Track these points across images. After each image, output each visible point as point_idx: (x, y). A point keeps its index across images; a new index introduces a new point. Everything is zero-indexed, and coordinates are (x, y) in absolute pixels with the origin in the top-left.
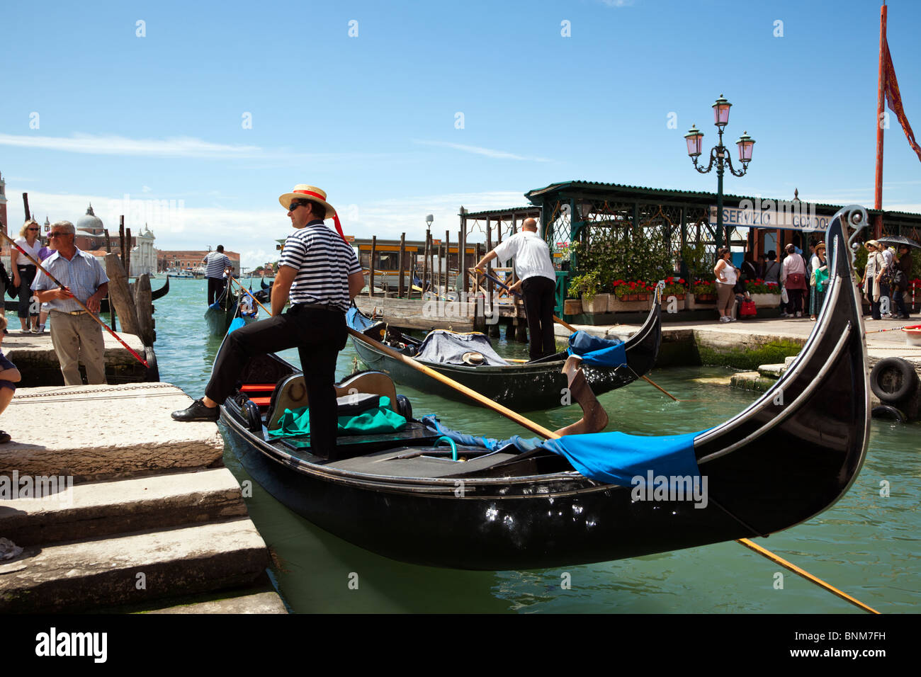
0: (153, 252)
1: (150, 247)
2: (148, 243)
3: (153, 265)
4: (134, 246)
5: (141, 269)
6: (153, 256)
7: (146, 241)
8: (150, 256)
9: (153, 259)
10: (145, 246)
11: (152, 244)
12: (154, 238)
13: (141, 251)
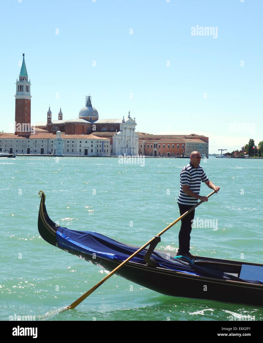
0: (135, 135)
1: (132, 131)
2: (130, 129)
3: (135, 147)
4: (118, 131)
5: (124, 149)
6: (134, 139)
7: (129, 127)
8: (132, 139)
9: (134, 142)
10: (128, 131)
11: (134, 129)
12: (136, 124)
13: (123, 135)
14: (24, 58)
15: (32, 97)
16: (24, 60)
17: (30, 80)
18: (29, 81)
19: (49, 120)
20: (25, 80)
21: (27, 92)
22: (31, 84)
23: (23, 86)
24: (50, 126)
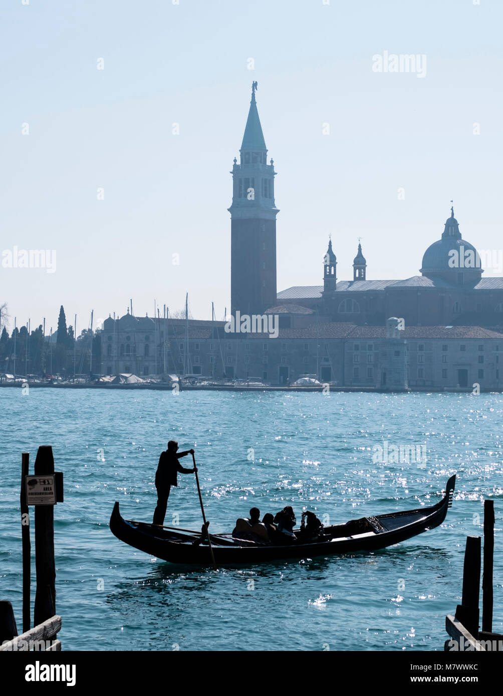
14: (253, 95)
15: (278, 211)
16: (253, 103)
17: (272, 162)
18: (270, 164)
19: (330, 279)
20: (261, 162)
21: (266, 196)
22: (276, 174)
23: (253, 180)
24: (333, 298)
